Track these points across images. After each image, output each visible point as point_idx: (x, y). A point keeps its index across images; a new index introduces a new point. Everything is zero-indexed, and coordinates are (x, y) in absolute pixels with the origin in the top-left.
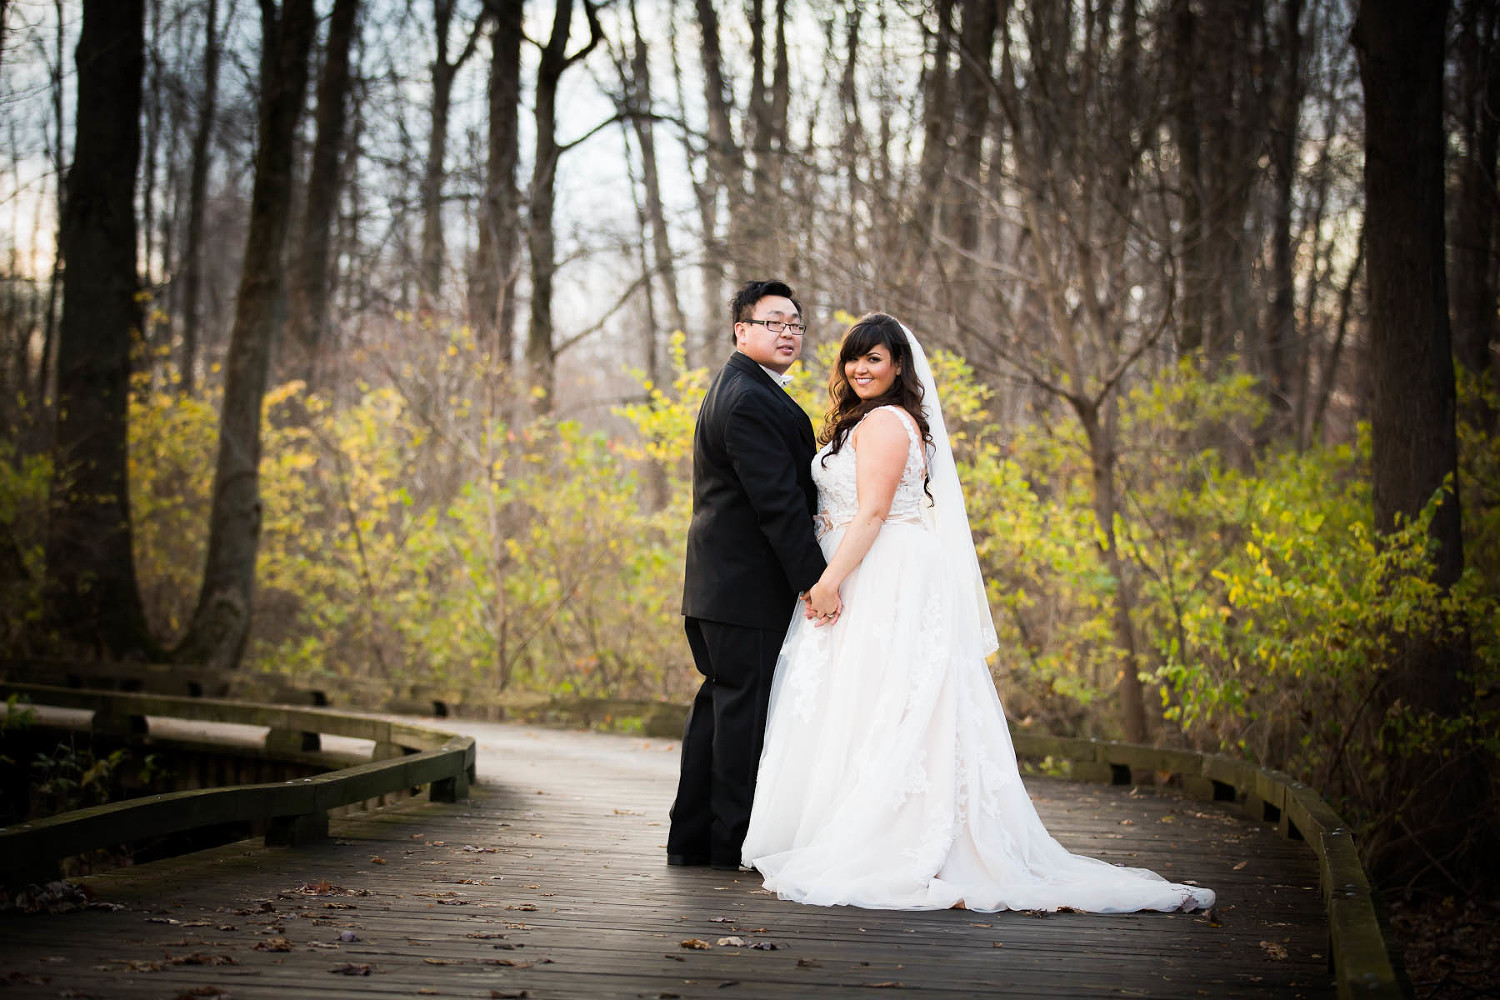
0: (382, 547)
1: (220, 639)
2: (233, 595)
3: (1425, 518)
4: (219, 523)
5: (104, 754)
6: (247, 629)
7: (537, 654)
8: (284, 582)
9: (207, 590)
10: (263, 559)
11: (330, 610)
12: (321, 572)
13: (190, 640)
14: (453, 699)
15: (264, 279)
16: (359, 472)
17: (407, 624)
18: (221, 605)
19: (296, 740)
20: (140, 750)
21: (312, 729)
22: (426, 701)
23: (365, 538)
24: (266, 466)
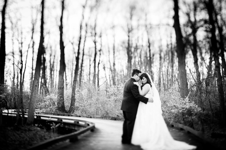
0: (86, 102)
1: (72, 110)
2: (73, 107)
3: (188, 97)
4: (72, 100)
5: (58, 124)
6: (74, 109)
7: (99, 111)
8: (77, 105)
9: (71, 106)
10: (75, 104)
11: (81, 108)
12: (81, 104)
13: (69, 111)
14: (92, 116)
15: (75, 79)
16: (84, 96)
17: (88, 109)
18: (72, 107)
19: (77, 122)
20: (61, 123)
21: (78, 121)
22: (90, 117)
23: (84, 101)
24: (76, 96)
